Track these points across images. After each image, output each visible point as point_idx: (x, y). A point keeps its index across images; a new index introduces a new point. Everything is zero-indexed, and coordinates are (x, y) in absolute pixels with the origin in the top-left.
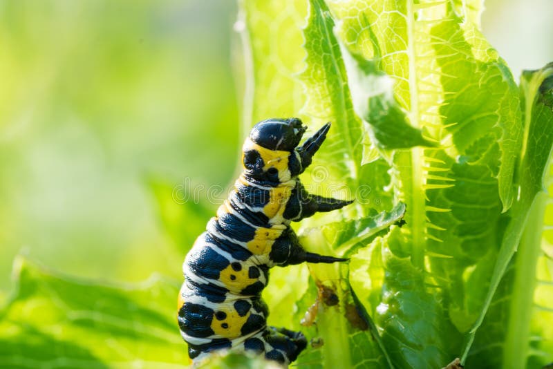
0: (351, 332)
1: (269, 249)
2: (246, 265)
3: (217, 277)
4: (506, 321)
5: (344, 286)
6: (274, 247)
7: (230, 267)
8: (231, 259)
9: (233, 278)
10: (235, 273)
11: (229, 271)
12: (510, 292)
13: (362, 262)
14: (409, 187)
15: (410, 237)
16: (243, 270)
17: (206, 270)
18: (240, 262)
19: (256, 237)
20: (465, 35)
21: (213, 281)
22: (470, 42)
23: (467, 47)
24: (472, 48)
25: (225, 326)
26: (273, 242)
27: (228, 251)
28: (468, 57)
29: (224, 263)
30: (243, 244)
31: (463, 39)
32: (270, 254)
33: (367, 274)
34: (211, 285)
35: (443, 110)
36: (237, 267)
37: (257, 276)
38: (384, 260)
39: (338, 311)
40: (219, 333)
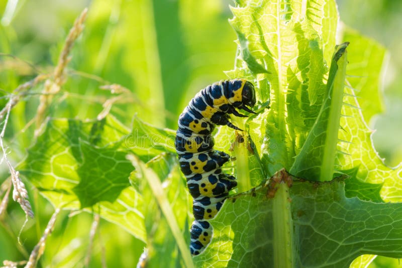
0: (249, 155)
1: (210, 117)
2: (201, 121)
3: (188, 125)
4: (322, 156)
5: (247, 135)
6: (213, 116)
7: (193, 122)
8: (195, 119)
9: (195, 126)
10: (195, 124)
11: (193, 123)
12: (324, 143)
13: (258, 125)
14: (277, 93)
15: (278, 115)
16: (199, 123)
17: (185, 122)
18: (198, 120)
19: (206, 110)
20: (302, 27)
21: (187, 127)
22: (303, 30)
23: (302, 32)
24: (304, 33)
25: (190, 147)
26: (213, 114)
27: (194, 114)
28: (302, 37)
29: (191, 120)
30: (200, 112)
31: (300, 28)
32: (211, 119)
33: (260, 131)
34: (186, 129)
35: (298, 61)
36: (197, 122)
37: (206, 126)
38: (265, 125)
39: (244, 145)
40: (188, 151)
